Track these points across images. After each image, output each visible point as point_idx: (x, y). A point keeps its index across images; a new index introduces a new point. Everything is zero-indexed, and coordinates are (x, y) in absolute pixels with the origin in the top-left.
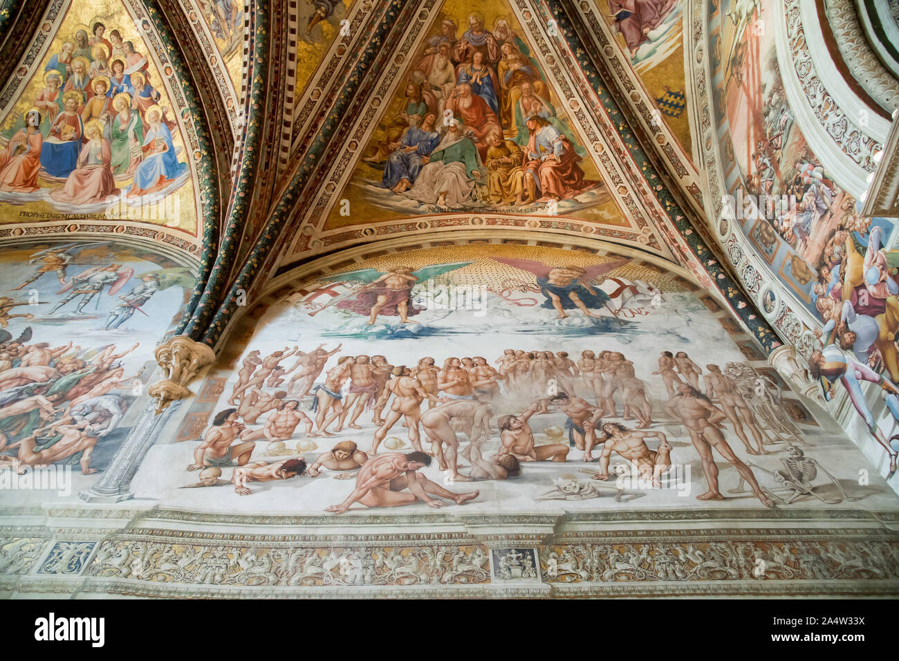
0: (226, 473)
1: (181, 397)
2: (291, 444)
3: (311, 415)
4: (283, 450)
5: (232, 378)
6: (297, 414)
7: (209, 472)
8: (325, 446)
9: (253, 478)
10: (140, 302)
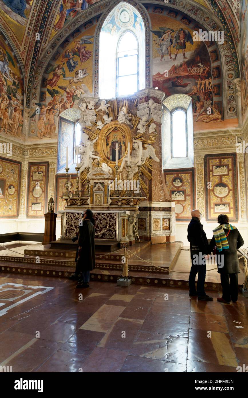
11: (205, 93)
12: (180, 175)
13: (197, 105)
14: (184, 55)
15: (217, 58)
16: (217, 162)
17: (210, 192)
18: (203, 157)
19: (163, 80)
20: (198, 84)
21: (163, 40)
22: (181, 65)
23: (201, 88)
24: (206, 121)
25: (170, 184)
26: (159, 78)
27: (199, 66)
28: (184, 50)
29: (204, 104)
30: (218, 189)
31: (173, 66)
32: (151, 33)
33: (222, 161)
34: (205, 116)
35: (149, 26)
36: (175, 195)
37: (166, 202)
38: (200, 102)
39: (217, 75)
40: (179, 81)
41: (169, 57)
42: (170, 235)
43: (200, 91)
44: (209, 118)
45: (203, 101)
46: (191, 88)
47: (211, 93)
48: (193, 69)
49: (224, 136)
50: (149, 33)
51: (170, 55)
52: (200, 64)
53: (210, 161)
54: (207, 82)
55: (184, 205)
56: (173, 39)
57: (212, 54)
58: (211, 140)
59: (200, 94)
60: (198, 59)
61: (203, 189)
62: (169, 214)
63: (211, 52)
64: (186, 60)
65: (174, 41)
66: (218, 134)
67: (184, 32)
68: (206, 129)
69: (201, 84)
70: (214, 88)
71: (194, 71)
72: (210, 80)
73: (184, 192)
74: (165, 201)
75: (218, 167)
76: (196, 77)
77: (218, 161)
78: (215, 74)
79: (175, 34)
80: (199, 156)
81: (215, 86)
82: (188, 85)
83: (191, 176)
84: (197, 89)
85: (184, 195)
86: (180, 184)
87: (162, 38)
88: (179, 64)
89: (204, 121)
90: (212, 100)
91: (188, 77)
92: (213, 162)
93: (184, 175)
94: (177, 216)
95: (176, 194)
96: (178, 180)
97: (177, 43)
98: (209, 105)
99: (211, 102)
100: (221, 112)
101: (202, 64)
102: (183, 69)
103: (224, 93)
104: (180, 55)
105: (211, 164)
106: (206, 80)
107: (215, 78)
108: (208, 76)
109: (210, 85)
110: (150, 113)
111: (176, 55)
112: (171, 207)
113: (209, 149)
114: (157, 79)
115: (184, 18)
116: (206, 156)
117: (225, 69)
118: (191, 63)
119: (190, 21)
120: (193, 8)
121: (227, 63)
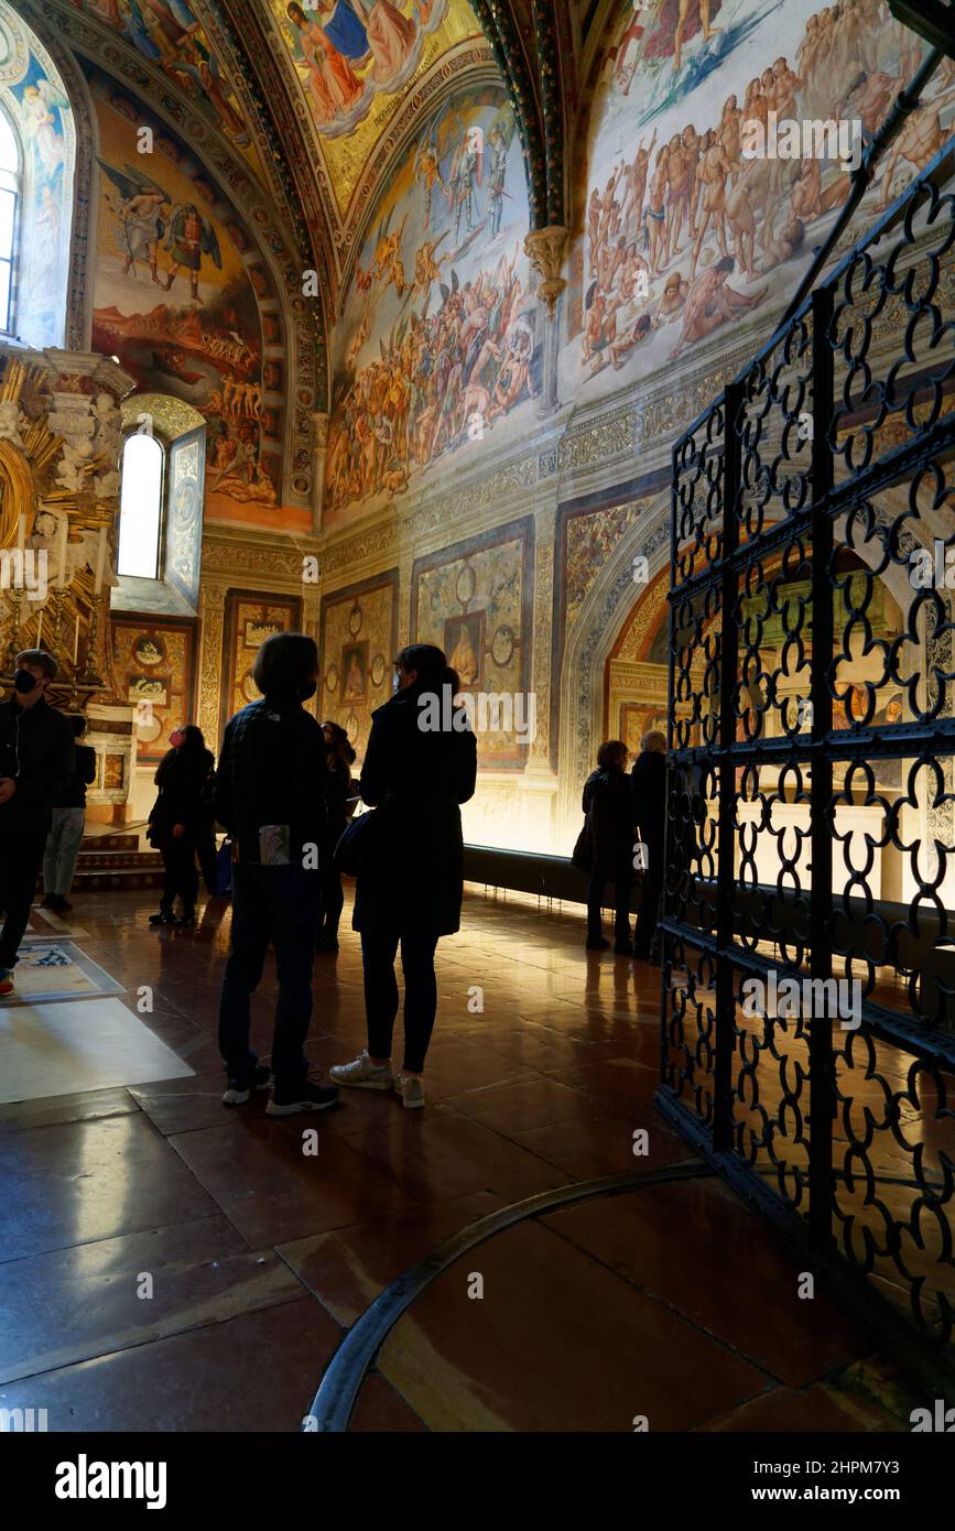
0: (606, 353)
1: (560, 291)
3: (646, 255)
4: (634, 309)
5: (586, 242)
6: (637, 260)
7: (594, 360)
9: (622, 350)
10: (501, 182)
11: (243, 421)
12: (157, 633)
13: (218, 447)
14: (195, 287)
15: (279, 339)
16: (256, 612)
17: (234, 690)
18: (225, 594)
19: (126, 335)
20: (227, 387)
21: (134, 210)
22: (184, 315)
23: (234, 402)
24: (238, 496)
25: (128, 655)
26: (116, 326)
27: (231, 339)
28: (194, 272)
29: (236, 449)
31: (161, 306)
32: (97, 167)
33: (269, 612)
34: (237, 482)
35: (90, 141)
36: (140, 688)
37: (117, 705)
38: (227, 440)
39: (274, 382)
40: (175, 358)
41: (150, 274)
42: (125, 801)
43: (230, 409)
44: (248, 493)
45: (237, 440)
46: (206, 393)
47: (256, 425)
48: (214, 341)
49: (277, 547)
50: (90, 163)
51: (154, 267)
52: (235, 335)
53: (241, 606)
54: (249, 391)
55: (163, 719)
56: (166, 222)
57: (268, 320)
58: (248, 551)
59: (228, 418)
60: (232, 318)
61: (217, 678)
62: (122, 743)
63: (266, 315)
64: (199, 306)
65: (167, 231)
66: (264, 538)
67: (199, 220)
68: (239, 519)
69: (233, 392)
70: (263, 416)
71: (216, 347)
72: (257, 390)
73: (165, 682)
74: (112, 705)
75: (257, 625)
76: (223, 366)
77: (260, 611)
78: (271, 378)
79: (172, 212)
80: (214, 589)
81: (268, 409)
82: (201, 380)
83: (187, 639)
84: (222, 400)
85: (165, 691)
86: (157, 659)
87: (133, 204)
88: (178, 309)
89: (234, 495)
90: (257, 445)
91: (201, 357)
92: (248, 612)
93: (168, 634)
94: (141, 748)
95: (143, 685)
96: (152, 647)
97: (177, 242)
98: (248, 456)
99: (254, 449)
100: (277, 485)
101: (240, 337)
102: (189, 328)
103: (287, 437)
104: (182, 282)
105: (242, 616)
106: (247, 385)
107: (268, 388)
108: (253, 376)
109: (256, 405)
110: (95, 434)
111: (171, 278)
112: (131, 723)
113: (241, 574)
114: (108, 326)
115: (203, 177)
116: (231, 592)
117: (294, 373)
118: (212, 320)
119: (218, 197)
120: (228, 164)
121: (300, 362)
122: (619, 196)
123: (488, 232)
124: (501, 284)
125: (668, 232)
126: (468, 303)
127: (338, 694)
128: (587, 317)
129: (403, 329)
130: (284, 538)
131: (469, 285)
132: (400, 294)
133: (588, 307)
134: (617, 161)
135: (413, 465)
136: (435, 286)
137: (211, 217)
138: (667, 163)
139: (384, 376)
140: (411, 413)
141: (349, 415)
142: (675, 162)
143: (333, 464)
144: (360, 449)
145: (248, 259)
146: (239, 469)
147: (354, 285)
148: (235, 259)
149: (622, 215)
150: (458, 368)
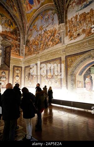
0: (72, 38)
2: (77, 32)
3: (78, 27)
7: (70, 39)
8: (81, 30)
9: (75, 38)
10: (53, 19)
11: (15, 45)
14: (10, 29)
15: (20, 36)
17: (14, 78)
20: (14, 41)
22: (8, 32)
23: (14, 43)
25: (1, 74)
28: (10, 27)
30: (16, 77)
31: (6, 30)
33: (18, 68)
38: (13, 47)
40: (7, 37)
44: (16, 54)
45: (15, 47)
47: (17, 46)
51: (5, 26)
54: (16, 42)
55: (5, 82)
58: (16, 61)
60: (14, 33)
61: (12, 77)
63: (18, 33)
64: (10, 31)
65: (7, 22)
66: (18, 60)
67: (11, 21)
68: (15, 57)
71: (12, 36)
73: (5, 77)
75: (17, 70)
76: (13, 38)
78: (19, 40)
79: (7, 20)
81: (18, 44)
82: (10, 40)
83: (8, 72)
85: (5, 79)
87: (3, 18)
89: (14, 54)
90: (17, 48)
91: (10, 37)
92: (16, 68)
94: (2, 86)
95: (3, 78)
96: (4, 73)
100: (19, 53)
101: (15, 35)
103: (21, 47)
108: (17, 40)
111: (7, 27)
112: (1, 83)
113: (15, 64)
115: (11, 16)
116: (14, 66)
117: (21, 40)
118: (12, 33)
119: (13, 19)
120: (14, 15)
121: (22, 39)
122: (73, 20)
123: (51, 24)
124: (54, 30)
125: (82, 24)
126: (48, 32)
127: (28, 79)
128: (69, 34)
129: (37, 35)
130: (20, 59)
131: (48, 30)
132: (37, 31)
133: (69, 32)
134: (72, 16)
135: (40, 51)
136: (43, 30)
137: (12, 21)
138: (81, 16)
139: (34, 41)
140: (39, 45)
141: (29, 45)
142: (82, 16)
143: (26, 51)
144: (31, 49)
145: (16, 26)
146: (15, 51)
147: (29, 30)
148: (15, 26)
149: (74, 22)
150: (47, 40)
